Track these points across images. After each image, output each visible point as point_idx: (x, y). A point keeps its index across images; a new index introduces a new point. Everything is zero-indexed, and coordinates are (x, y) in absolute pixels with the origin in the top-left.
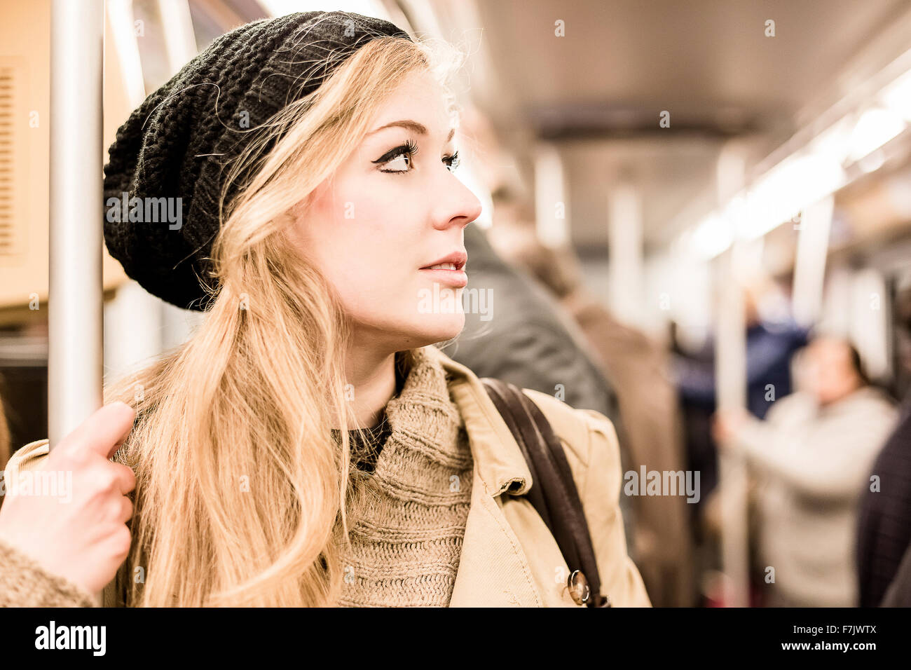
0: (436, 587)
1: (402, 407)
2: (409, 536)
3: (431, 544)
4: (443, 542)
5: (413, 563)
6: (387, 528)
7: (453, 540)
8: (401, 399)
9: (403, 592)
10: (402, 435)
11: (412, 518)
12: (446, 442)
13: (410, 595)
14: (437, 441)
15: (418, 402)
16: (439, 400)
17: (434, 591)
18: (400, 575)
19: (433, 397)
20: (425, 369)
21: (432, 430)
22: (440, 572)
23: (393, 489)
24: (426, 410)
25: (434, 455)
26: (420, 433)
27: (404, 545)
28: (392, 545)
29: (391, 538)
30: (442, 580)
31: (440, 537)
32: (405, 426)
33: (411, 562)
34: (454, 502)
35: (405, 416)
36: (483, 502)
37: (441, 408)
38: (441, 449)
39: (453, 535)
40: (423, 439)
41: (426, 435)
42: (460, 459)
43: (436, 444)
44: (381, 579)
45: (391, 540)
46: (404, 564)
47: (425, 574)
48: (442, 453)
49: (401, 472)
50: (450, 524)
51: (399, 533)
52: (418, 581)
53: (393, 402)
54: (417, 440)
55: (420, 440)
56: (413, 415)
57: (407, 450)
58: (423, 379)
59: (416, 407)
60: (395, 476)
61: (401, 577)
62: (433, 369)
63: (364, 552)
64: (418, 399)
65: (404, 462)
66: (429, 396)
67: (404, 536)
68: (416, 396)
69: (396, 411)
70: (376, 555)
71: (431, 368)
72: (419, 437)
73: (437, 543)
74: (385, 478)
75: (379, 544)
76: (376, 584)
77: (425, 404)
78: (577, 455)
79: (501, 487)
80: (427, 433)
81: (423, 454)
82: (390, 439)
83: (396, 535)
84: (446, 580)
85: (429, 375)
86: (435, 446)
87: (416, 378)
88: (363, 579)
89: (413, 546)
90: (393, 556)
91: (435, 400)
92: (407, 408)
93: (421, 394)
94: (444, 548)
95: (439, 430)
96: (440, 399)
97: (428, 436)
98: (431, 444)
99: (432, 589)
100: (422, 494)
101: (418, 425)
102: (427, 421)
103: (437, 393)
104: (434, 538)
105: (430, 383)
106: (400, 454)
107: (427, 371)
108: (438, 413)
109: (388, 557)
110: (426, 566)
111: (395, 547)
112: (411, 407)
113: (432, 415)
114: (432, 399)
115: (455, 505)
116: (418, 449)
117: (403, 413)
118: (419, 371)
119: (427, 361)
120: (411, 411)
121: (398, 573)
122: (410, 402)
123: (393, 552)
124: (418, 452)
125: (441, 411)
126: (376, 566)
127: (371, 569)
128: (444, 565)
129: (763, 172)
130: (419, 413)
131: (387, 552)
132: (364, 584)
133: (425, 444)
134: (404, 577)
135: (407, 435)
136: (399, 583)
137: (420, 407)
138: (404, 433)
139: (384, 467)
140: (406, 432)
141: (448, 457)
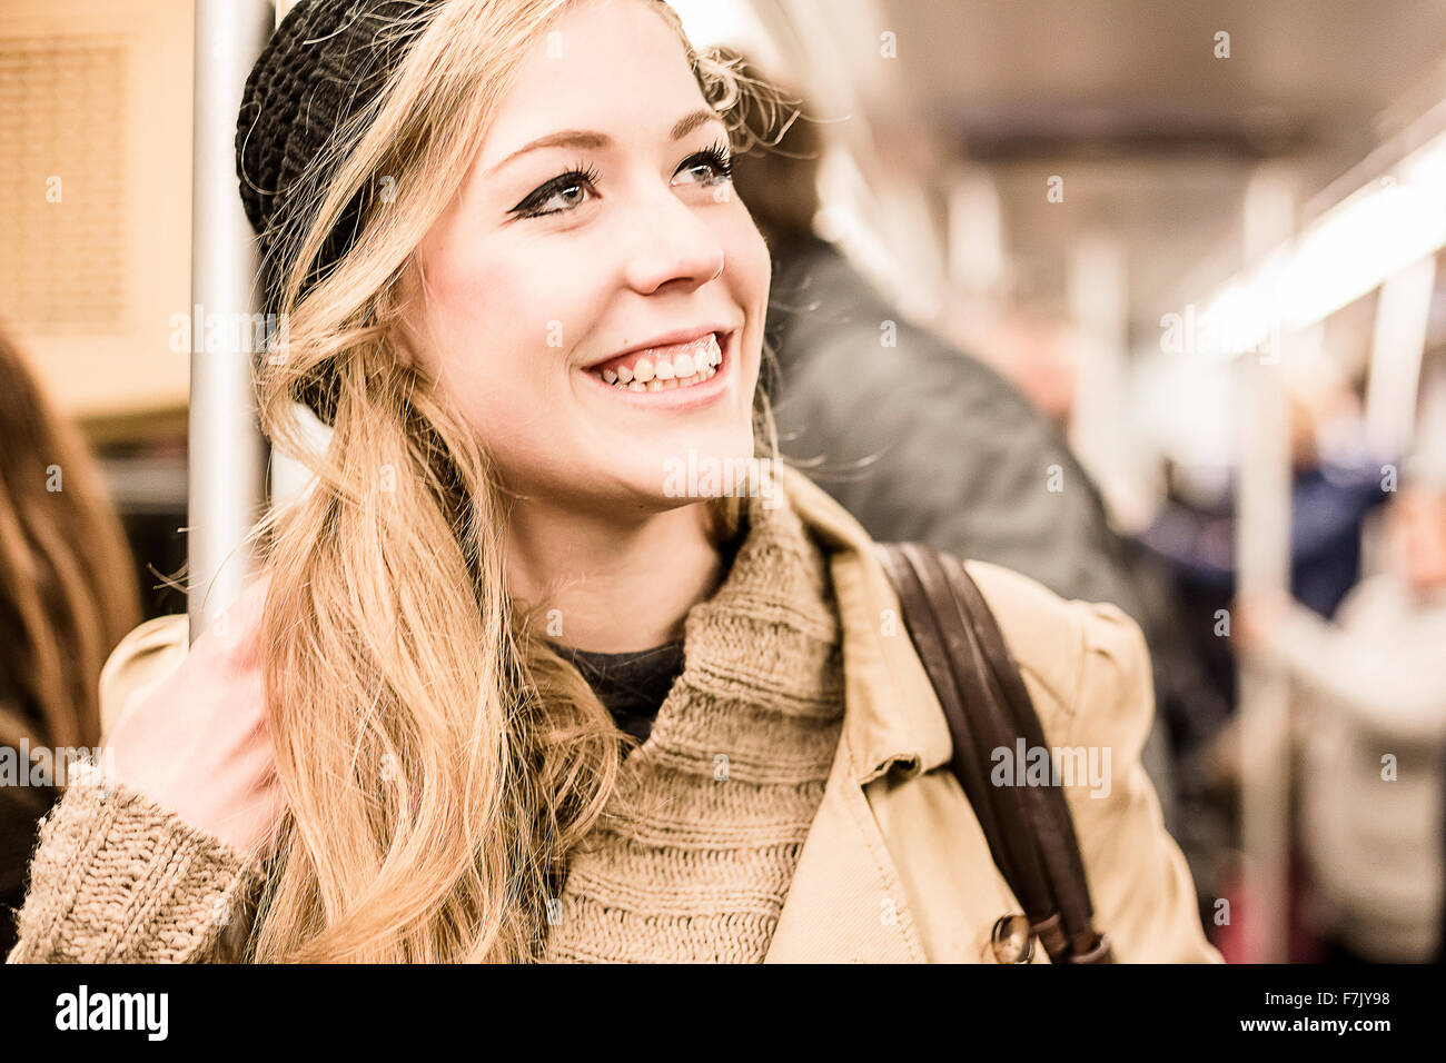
0: (742, 938)
1: (713, 619)
2: (715, 838)
3: (753, 854)
4: (772, 852)
5: (714, 888)
6: (680, 824)
7: (790, 849)
8: (714, 605)
9: (688, 942)
10: (702, 675)
11: (727, 804)
12: (796, 677)
13: (697, 947)
14: (774, 678)
15: (741, 612)
16: (783, 607)
17: (737, 946)
18: (687, 909)
19: (771, 601)
20: (765, 547)
21: (765, 661)
22: (754, 910)
23: (689, 762)
24: (757, 625)
25: (769, 701)
26: (740, 667)
27: (705, 854)
28: (686, 854)
29: (684, 840)
30: (756, 925)
31: (768, 843)
32: (710, 659)
33: (711, 886)
34: (805, 779)
35: (715, 637)
36: (843, 791)
37: (786, 620)
38: (783, 690)
39: (791, 840)
40: (744, 678)
41: (751, 671)
42: (827, 702)
43: (773, 684)
44: (655, 913)
45: (683, 845)
46: (698, 888)
47: (728, 911)
48: (786, 696)
49: (702, 735)
50: (792, 819)
51: (698, 832)
52: (714, 925)
53: (699, 610)
54: (732, 681)
55: (739, 682)
56: (728, 636)
57: (712, 699)
58: (757, 567)
59: (737, 622)
60: (691, 743)
61: (687, 913)
62: (781, 550)
63: (633, 864)
64: (742, 607)
65: (709, 718)
66: (763, 599)
67: (707, 837)
68: (740, 601)
69: (700, 627)
70: (655, 868)
71: (775, 547)
72: (735, 676)
73: (763, 852)
74: (668, 746)
75: (662, 851)
76: (647, 922)
77: (753, 615)
78: (1053, 693)
79: (875, 767)
80: (755, 667)
81: (745, 702)
82: (679, 682)
83: (692, 836)
84: (763, 924)
85: (770, 561)
86: (770, 687)
87: (746, 566)
88: (624, 911)
89: (721, 856)
90: (684, 873)
91: (775, 606)
92: (720, 623)
93: (748, 597)
94: (770, 863)
95: (782, 659)
96: (786, 603)
97: (757, 672)
98: (762, 684)
99: (735, 940)
100: (747, 764)
101: (737, 654)
102: (756, 644)
103: (779, 594)
104: (756, 845)
105: (769, 576)
106: (699, 705)
107: (768, 552)
108: (780, 629)
109: (675, 874)
110: (733, 896)
111: (689, 856)
112: (728, 622)
113: (769, 633)
114: (768, 605)
115: (808, 783)
116: (736, 695)
117: (713, 632)
118: (754, 553)
119: (772, 534)
120: (728, 629)
121: (685, 905)
122: (725, 613)
123: (686, 864)
124: (736, 701)
125: (786, 626)
126: (649, 889)
127: (640, 894)
128: (764, 896)
129: (1321, 212)
130: (741, 632)
131: (674, 863)
132: (625, 920)
133: (749, 686)
134: (693, 913)
135: (713, 675)
136: (683, 922)
137: (745, 622)
138: (706, 671)
139: (666, 729)
140: (711, 669)
141: (801, 700)
